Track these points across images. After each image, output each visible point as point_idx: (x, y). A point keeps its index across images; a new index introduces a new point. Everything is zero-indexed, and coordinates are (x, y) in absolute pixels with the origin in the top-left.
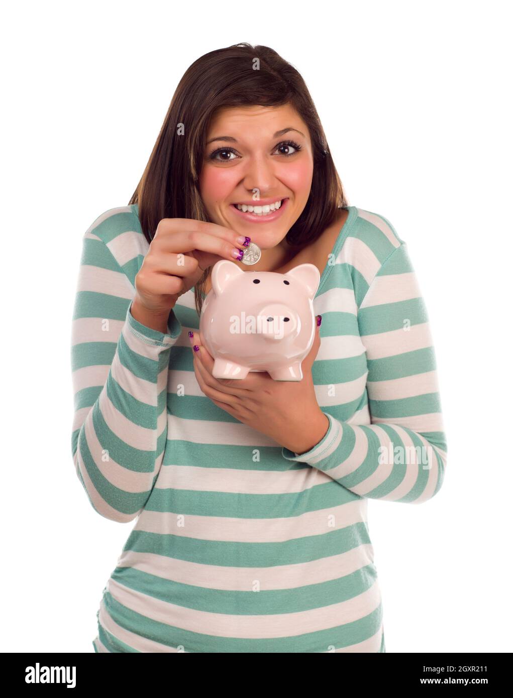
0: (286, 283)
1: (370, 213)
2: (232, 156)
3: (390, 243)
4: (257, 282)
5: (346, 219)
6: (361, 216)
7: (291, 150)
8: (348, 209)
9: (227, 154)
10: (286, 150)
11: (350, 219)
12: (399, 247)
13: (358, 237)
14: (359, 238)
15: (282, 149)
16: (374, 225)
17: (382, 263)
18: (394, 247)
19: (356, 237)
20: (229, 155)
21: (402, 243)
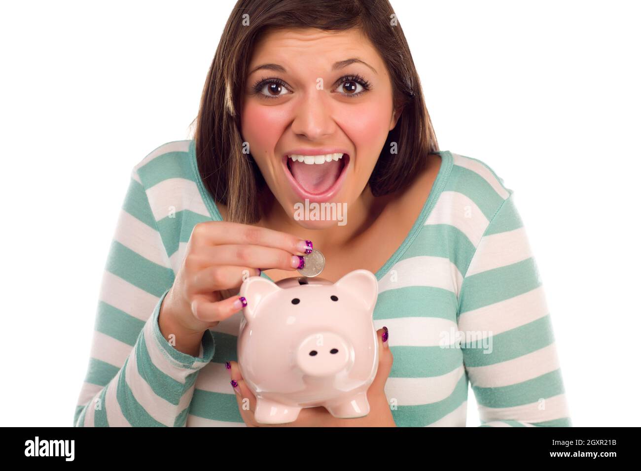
0: (334, 298)
1: (468, 158)
2: (283, 91)
3: (497, 195)
4: (296, 301)
5: (439, 168)
6: (458, 163)
7: (359, 88)
8: (441, 155)
9: (277, 88)
10: (353, 88)
11: (445, 168)
12: (508, 198)
13: (457, 190)
14: (458, 192)
15: (348, 85)
16: (475, 174)
17: (491, 220)
18: (502, 199)
19: (455, 191)
20: (279, 89)
21: (510, 192)
